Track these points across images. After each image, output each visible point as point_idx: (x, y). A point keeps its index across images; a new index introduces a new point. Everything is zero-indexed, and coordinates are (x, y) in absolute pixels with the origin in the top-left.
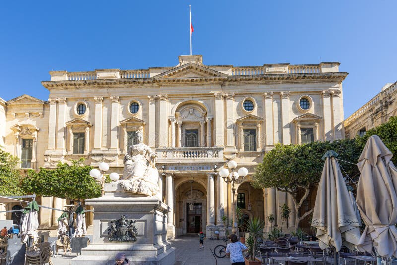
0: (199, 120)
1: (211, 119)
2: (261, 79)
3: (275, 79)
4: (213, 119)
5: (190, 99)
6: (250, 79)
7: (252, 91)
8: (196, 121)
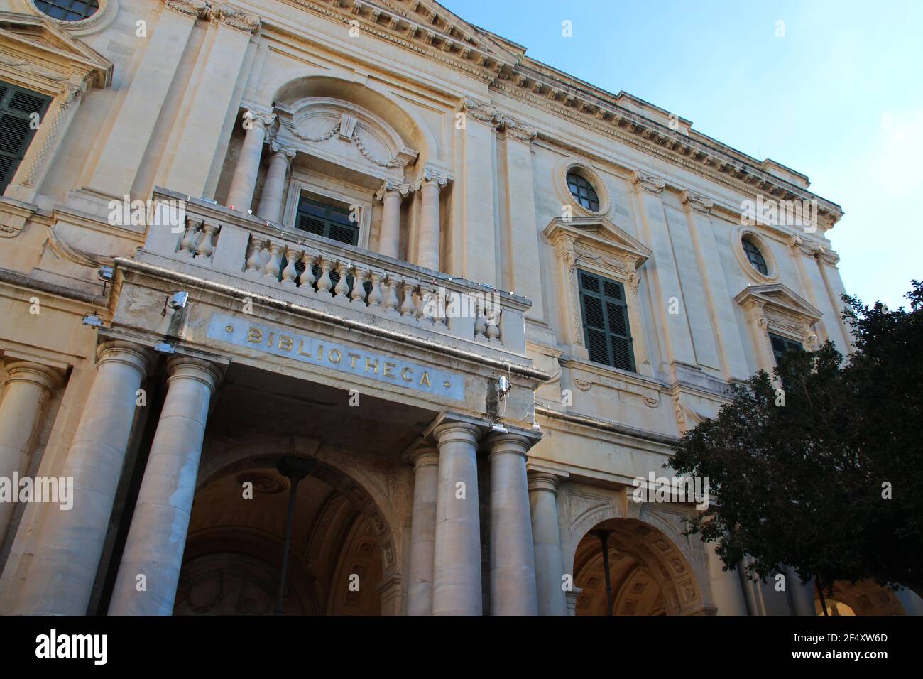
0: (378, 173)
1: (444, 182)
2: (622, 124)
3: (663, 142)
4: (450, 184)
5: (358, 76)
6: (587, 110)
7: (593, 147)
8: (363, 168)
